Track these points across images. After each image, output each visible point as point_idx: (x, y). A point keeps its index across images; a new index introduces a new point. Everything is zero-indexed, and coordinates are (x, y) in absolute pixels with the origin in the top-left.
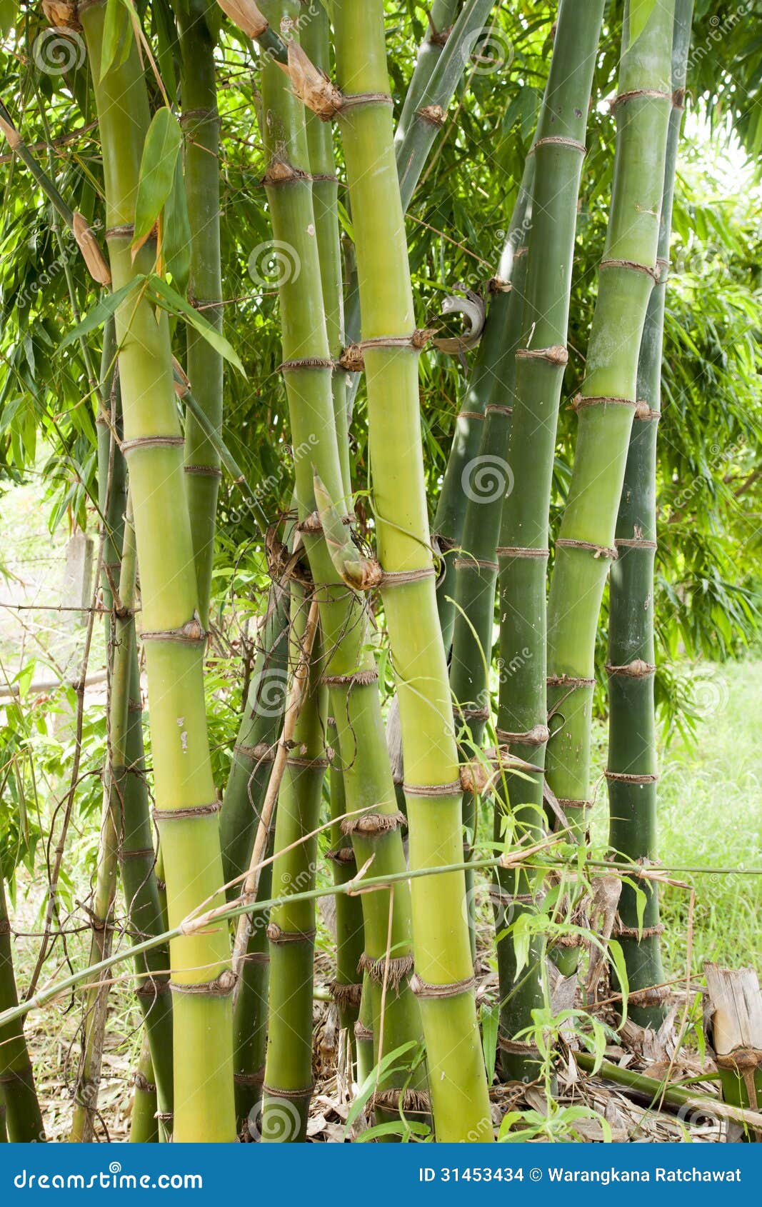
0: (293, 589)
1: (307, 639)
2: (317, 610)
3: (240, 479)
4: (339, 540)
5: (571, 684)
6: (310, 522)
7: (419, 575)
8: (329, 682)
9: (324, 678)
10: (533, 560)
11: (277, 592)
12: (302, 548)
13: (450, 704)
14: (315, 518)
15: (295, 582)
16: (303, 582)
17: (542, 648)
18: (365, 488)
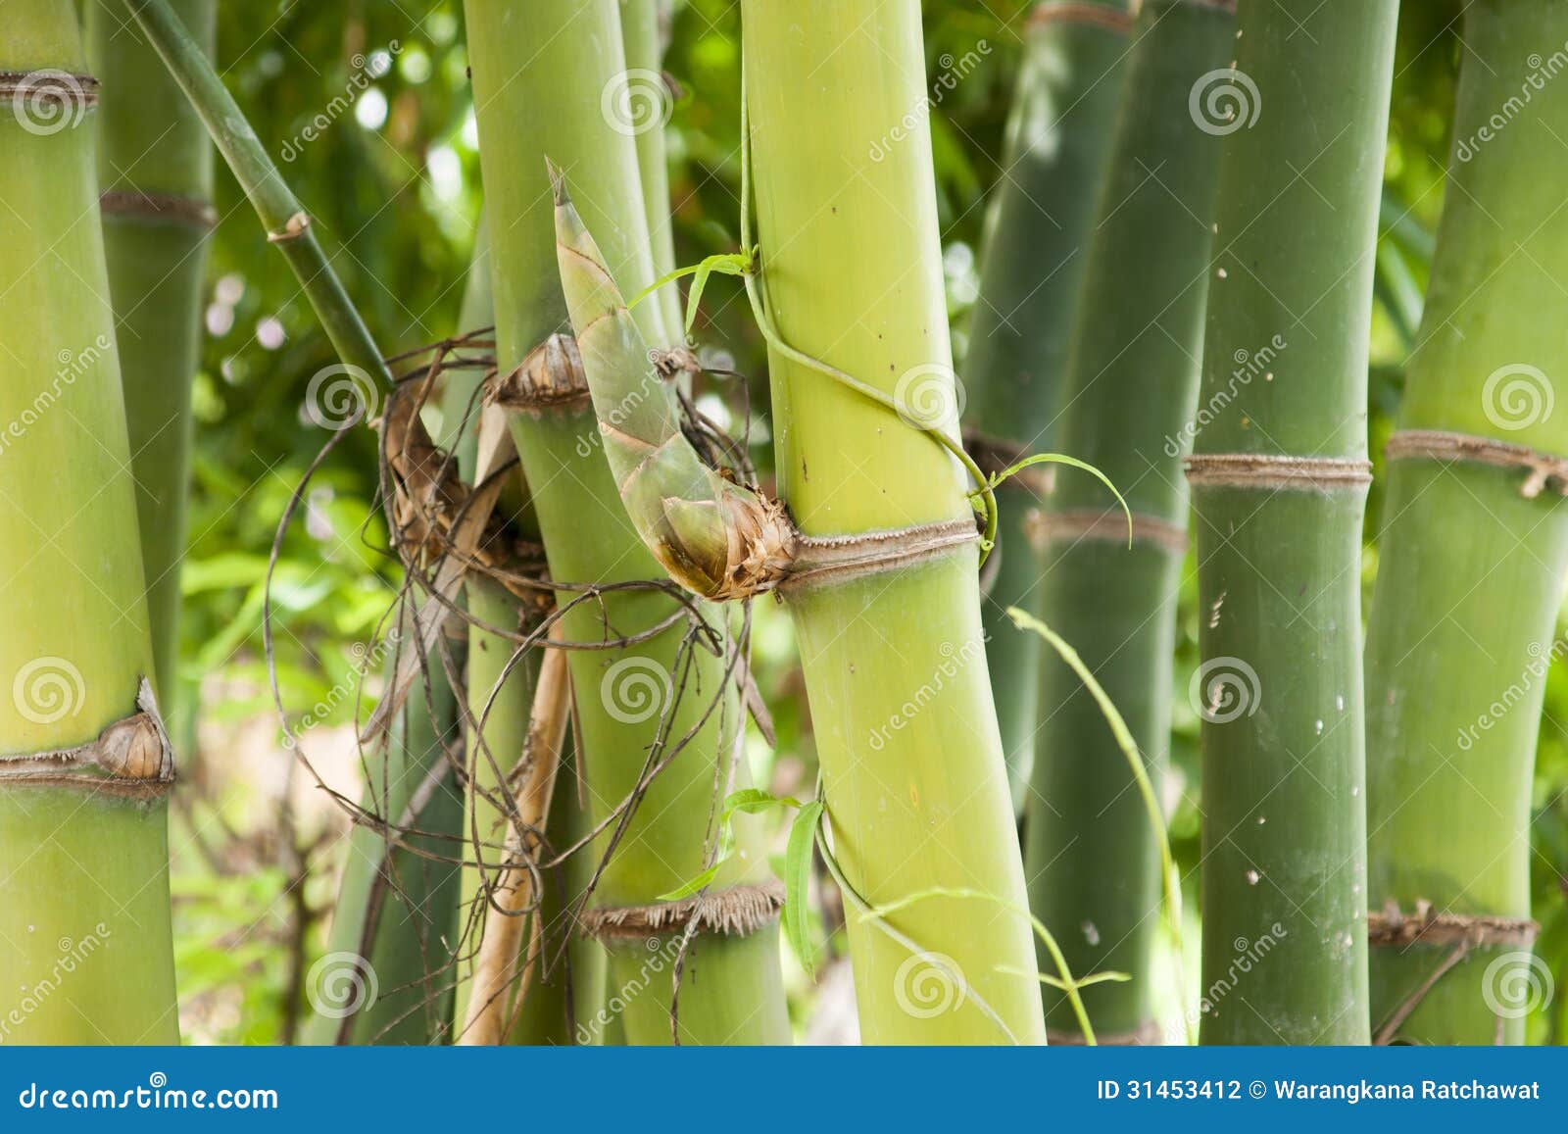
0: (478, 606)
1: (528, 782)
2: (563, 679)
3: (292, 225)
4: (640, 426)
5: (1451, 935)
6: (541, 370)
7: (921, 544)
8: (608, 927)
9: (590, 912)
10: (1313, 495)
11: (426, 617)
12: (509, 464)
13: (1032, 979)
14: (556, 359)
15: (486, 581)
16: (510, 579)
17: (1347, 804)
18: (736, 249)
